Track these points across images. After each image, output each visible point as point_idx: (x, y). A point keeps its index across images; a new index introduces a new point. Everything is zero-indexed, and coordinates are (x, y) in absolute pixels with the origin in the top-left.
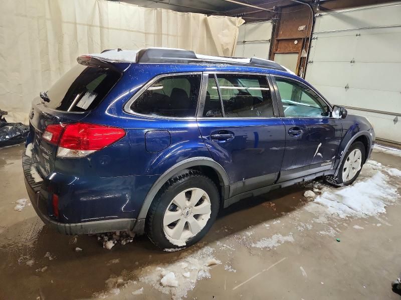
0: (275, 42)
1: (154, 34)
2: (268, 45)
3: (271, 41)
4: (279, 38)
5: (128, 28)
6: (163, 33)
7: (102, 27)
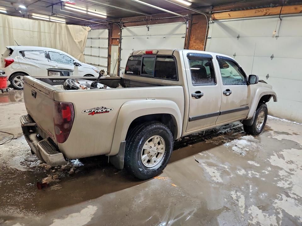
0: (111, 40)
1: (38, 32)
2: (107, 40)
3: (109, 39)
4: (112, 38)
5: (23, 29)
6: (42, 31)
7: (9, 28)
